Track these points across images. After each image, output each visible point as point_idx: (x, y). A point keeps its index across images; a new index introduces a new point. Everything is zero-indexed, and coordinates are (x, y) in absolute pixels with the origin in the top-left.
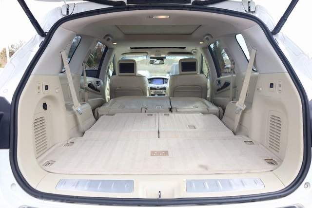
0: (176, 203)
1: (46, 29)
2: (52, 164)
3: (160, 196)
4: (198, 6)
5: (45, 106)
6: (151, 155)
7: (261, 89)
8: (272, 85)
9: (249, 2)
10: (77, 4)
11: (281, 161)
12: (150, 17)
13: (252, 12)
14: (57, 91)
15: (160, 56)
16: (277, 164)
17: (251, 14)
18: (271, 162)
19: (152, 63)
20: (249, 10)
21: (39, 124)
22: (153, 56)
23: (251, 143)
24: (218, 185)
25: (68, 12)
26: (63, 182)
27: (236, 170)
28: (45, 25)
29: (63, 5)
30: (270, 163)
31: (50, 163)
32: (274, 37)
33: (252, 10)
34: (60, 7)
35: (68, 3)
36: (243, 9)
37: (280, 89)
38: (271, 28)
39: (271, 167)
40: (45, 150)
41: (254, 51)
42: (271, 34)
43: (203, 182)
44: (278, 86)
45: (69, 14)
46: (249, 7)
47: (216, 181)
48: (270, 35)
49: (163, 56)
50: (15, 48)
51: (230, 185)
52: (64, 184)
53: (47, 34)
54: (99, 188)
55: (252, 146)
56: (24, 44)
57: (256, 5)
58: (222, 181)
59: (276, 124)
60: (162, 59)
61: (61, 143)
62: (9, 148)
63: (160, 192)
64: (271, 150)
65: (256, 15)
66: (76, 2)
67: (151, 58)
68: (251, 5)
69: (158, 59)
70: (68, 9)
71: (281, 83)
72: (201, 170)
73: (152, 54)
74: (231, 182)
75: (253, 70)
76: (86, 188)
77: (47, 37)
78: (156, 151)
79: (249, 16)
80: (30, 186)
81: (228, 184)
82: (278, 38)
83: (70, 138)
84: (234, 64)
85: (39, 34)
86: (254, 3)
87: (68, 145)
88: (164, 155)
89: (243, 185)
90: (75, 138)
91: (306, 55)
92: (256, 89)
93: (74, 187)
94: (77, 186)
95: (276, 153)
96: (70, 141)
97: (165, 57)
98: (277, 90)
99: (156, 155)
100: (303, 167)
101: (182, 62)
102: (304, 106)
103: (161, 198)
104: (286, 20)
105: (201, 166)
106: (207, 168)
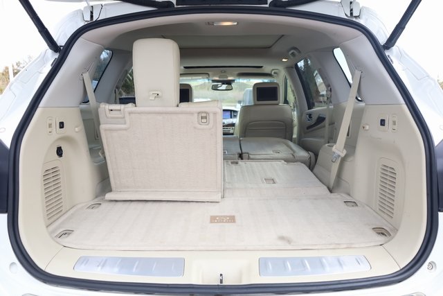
0: (245, 291)
1: (61, 41)
2: (69, 234)
3: (221, 281)
4: (277, 8)
5: (59, 152)
6: (211, 222)
7: (367, 127)
8: (383, 122)
9: (351, 3)
10: (105, 5)
11: (396, 230)
12: (210, 23)
13: (356, 17)
14: (77, 129)
15: (225, 79)
16: (390, 235)
17: (354, 19)
18: (381, 232)
19: (215, 88)
20: (351, 14)
21: (51, 177)
22: (217, 78)
23: (353, 204)
24: (304, 266)
25: (92, 17)
26: (84, 260)
27: (330, 244)
28: (59, 35)
29: (85, 8)
30: (379, 233)
31: (67, 233)
32: (387, 53)
33: (355, 14)
34: (80, 10)
35: (92, 3)
36: (342, 13)
37: (395, 127)
38: (382, 40)
39: (381, 239)
40: (59, 215)
41: (358, 73)
42: (382, 49)
43: (284, 260)
44: (391, 123)
45: (94, 20)
46: (351, 10)
47: (302, 260)
48: (381, 51)
49: (230, 78)
51: (322, 265)
52: (87, 263)
53: (62, 48)
54: (134, 270)
55: (355, 208)
57: (361, 6)
58: (311, 260)
59: (388, 177)
60: (229, 83)
61: (83, 205)
62: (6, 212)
63: (221, 275)
64: (382, 214)
65: (361, 21)
66: (103, 3)
67: (214, 81)
68: (353, 6)
69: (223, 82)
70: (92, 13)
71: (395, 119)
72: (282, 244)
73: (214, 75)
74: (324, 260)
75: (357, 98)
76: (116, 270)
77: (62, 52)
78: (217, 216)
79: (350, 23)
81: (319, 263)
82: (392, 54)
83: (96, 197)
84: (331, 90)
85: (51, 49)
86: (358, 4)
87: (92, 207)
88: (229, 222)
89: (341, 265)
90: (102, 197)
91: (432, 79)
92: (361, 128)
93: (100, 268)
94: (103, 266)
95: (388, 219)
96: (96, 201)
97: (233, 81)
98: (390, 129)
99: (217, 222)
100: (426, 241)
101: (257, 88)
102: (428, 152)
103: (224, 284)
104: (404, 28)
105: (282, 238)
106: (289, 241)
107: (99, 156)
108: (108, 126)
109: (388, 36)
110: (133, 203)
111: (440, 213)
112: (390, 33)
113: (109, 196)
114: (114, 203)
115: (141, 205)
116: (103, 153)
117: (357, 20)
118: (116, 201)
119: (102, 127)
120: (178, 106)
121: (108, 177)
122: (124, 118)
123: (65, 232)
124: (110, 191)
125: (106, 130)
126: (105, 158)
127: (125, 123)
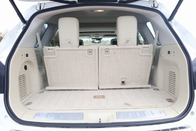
0: (111, 125)
1: (27, 19)
2: (30, 104)
3: (100, 122)
4: (122, 4)
5: (26, 68)
6: (94, 98)
7: (162, 55)
8: (169, 52)
9: (154, 1)
10: (46, 3)
11: (176, 99)
12: (92, 11)
13: (156, 7)
14: (33, 58)
15: (98, 38)
16: (174, 102)
17: (155, 8)
18: (170, 101)
19: (93, 42)
20: (154, 6)
21: (22, 79)
22: (94, 37)
23: (157, 90)
24: (137, 115)
25: (40, 8)
26: (38, 115)
27: (148, 106)
28: (26, 16)
29: (37, 4)
30: (169, 101)
31: (29, 104)
32: (170, 23)
33: (156, 6)
34: (35, 5)
35: (40, 2)
36: (150, 6)
37: (174, 54)
38: (168, 17)
39: (170, 103)
40: (25, 96)
41: (157, 32)
42: (168, 21)
43: (128, 113)
44: (173, 52)
46: (154, 4)
47: (136, 112)
49: (100, 37)
50: (2, 34)
51: (145, 115)
52: (39, 116)
53: (27, 22)
54: (61, 118)
56: (9, 32)
57: (158, 3)
58: (139, 112)
59: (172, 76)
60: (100, 39)
61: (36, 92)
62: (3, 93)
63: (100, 119)
64: (170, 93)
65: (158, 9)
66: (45, 2)
67: (93, 39)
68: (155, 3)
69: (97, 39)
70: (40, 6)
71: (174, 51)
72: (126, 106)
73: (93, 36)
74: (145, 112)
75: (157, 44)
76: (53, 118)
77: (27, 24)
78: (97, 96)
79: (154, 10)
80: (17, 117)
81: (143, 114)
82: (172, 23)
83: (42, 89)
84: (146, 41)
85: (22, 22)
86: (157, 2)
87: (40, 93)
88: (102, 98)
89: (153, 114)
90: (44, 89)
91: (189, 33)
92: (160, 55)
93: (45, 117)
94: (47, 117)
95: (173, 95)
96: (41, 91)
97: (102, 39)
98: (172, 55)
99: (97, 98)
100: (190, 102)
101: (113, 41)
102: (189, 64)
103: (101, 123)
104: (177, 11)
105: (126, 104)
106: (129, 105)
107: (43, 70)
108: (47, 56)
109: (170, 15)
110: (58, 91)
111: (195, 90)
112: (171, 14)
113: (47, 88)
114: (49, 91)
115: (62, 92)
116: (45, 69)
117: (157, 9)
118: (51, 90)
119: (45, 57)
120: (78, 47)
121: (47, 80)
122: (54, 52)
123: (28, 103)
124: (48, 86)
125: (46, 58)
126: (46, 71)
127: (55, 55)
